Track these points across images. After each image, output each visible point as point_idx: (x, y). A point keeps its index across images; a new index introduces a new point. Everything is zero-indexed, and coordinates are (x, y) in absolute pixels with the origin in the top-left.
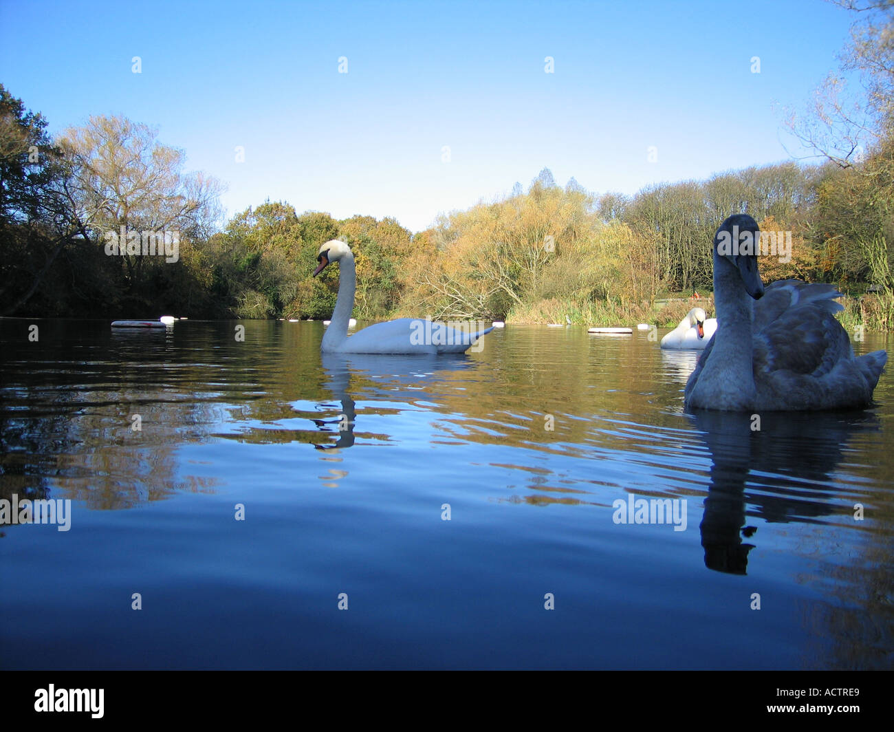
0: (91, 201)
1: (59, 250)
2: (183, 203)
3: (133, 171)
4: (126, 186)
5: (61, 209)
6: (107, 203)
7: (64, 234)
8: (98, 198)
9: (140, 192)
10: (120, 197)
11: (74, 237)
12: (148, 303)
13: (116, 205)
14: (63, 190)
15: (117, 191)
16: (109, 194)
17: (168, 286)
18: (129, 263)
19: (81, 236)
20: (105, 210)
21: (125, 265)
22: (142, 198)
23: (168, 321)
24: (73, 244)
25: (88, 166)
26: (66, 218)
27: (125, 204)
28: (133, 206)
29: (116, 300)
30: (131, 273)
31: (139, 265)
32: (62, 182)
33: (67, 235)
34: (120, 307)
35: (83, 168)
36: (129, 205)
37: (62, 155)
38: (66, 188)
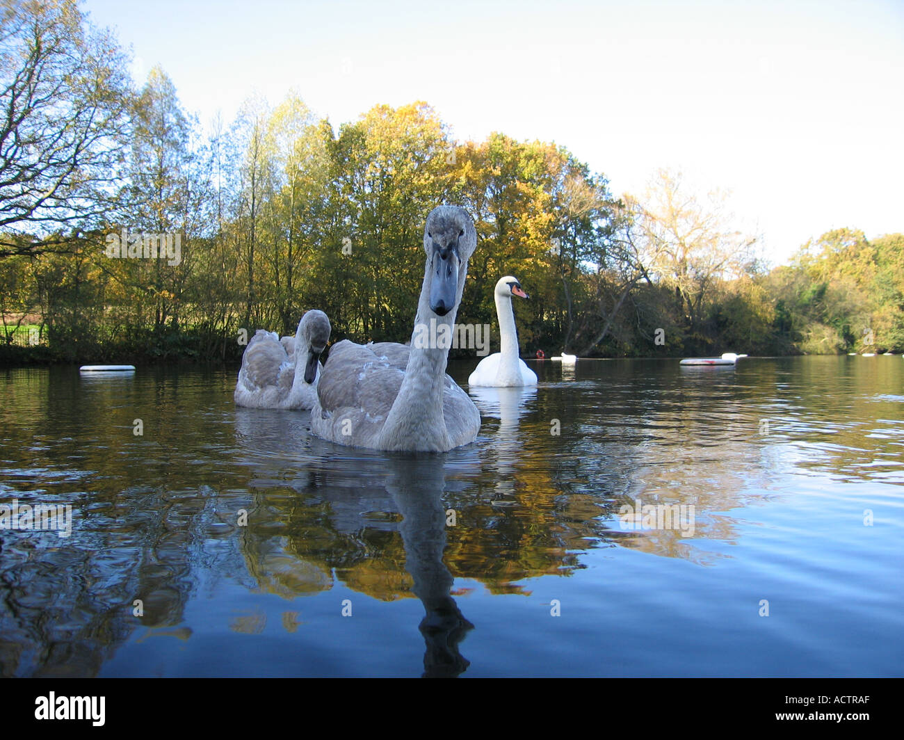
0: (652, 246)
1: (625, 294)
2: (740, 239)
3: (689, 213)
4: (683, 227)
5: (624, 256)
6: (666, 246)
7: (629, 279)
8: (658, 243)
9: (698, 232)
10: (679, 239)
11: (638, 282)
12: (709, 341)
13: (675, 247)
14: (626, 239)
15: (675, 234)
16: (669, 237)
17: (727, 324)
18: (689, 302)
19: (644, 280)
20: (665, 253)
21: (686, 305)
22: (700, 238)
23: (730, 357)
24: (637, 288)
25: (647, 214)
26: (630, 264)
27: (683, 245)
28: (691, 246)
29: (678, 339)
30: (692, 313)
31: (699, 304)
32: (624, 231)
33: (631, 281)
34: (682, 346)
35: (643, 216)
36: (687, 246)
37: (624, 206)
38: (628, 236)
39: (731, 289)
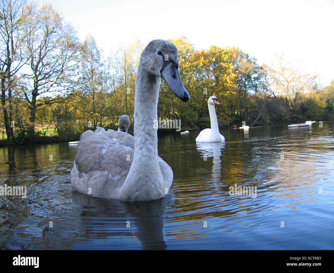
0: (275, 82)
1: (266, 102)
2: (310, 77)
3: (289, 68)
4: (287, 74)
5: (264, 87)
6: (281, 82)
7: (267, 96)
8: (277, 82)
9: (293, 76)
10: (286, 79)
11: (270, 96)
12: (300, 117)
13: (284, 82)
14: (265, 80)
15: (284, 77)
16: (281, 79)
17: (307, 110)
18: (291, 103)
19: (273, 96)
20: (280, 85)
21: (290, 104)
22: (294, 78)
23: (309, 123)
24: (271, 99)
25: (272, 71)
26: (267, 90)
27: (287, 81)
28: (290, 81)
29: (288, 117)
30: (292, 107)
31: (295, 103)
32: (264, 78)
33: (268, 96)
34: (290, 120)
35: (271, 72)
36: (289, 81)
37: (263, 69)
38: (266, 79)
39: (308, 96)
